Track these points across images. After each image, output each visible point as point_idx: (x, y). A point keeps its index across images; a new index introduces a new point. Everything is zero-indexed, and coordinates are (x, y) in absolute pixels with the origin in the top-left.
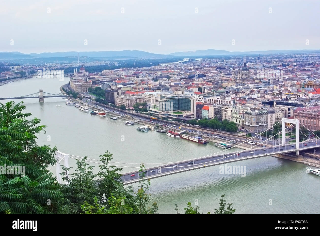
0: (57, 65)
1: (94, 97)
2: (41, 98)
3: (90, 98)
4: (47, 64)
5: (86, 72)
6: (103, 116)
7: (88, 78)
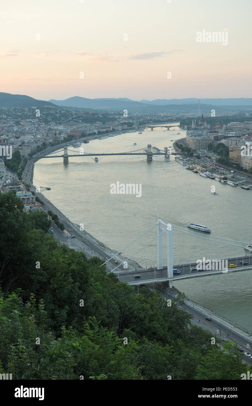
0: (172, 114)
1: (215, 157)
2: (150, 156)
3: (210, 158)
4: (160, 114)
5: (207, 124)
6: (224, 182)
7: (209, 132)
